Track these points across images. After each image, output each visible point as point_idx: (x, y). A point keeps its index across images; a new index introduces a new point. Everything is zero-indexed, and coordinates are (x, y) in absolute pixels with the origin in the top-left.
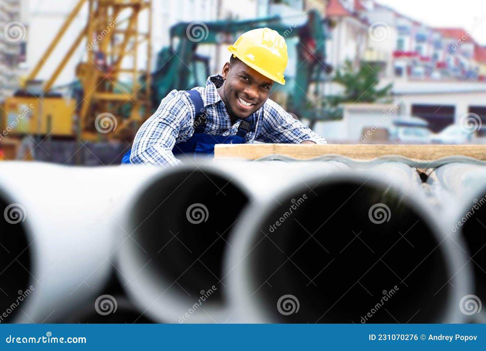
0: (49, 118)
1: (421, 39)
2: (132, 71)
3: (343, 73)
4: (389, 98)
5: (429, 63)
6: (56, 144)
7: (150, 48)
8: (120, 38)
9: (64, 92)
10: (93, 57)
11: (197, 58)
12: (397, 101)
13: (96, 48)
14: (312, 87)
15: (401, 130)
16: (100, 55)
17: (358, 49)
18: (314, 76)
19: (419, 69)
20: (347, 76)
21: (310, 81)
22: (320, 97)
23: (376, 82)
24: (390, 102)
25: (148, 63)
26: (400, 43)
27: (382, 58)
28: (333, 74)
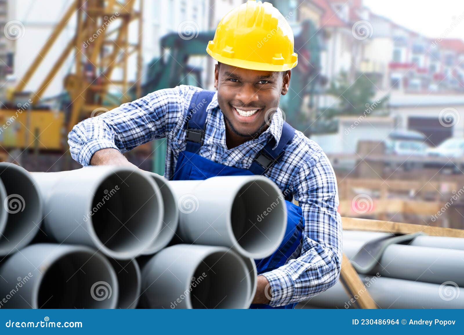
0: (37, 132)
1: (417, 50)
2: (122, 83)
3: (338, 85)
4: (386, 111)
5: (426, 75)
6: (43, 157)
7: (140, 59)
8: (110, 49)
9: (51, 104)
10: (82, 68)
11: (188, 70)
12: (393, 114)
13: (85, 59)
14: (306, 100)
15: (398, 143)
16: (89, 67)
17: (353, 60)
18: (309, 88)
19: (416, 81)
20: (342, 88)
21: (304, 94)
22: (314, 109)
23: (372, 94)
24: (386, 115)
25: (138, 75)
26: (397, 54)
27: (378, 70)
28: (328, 86)
